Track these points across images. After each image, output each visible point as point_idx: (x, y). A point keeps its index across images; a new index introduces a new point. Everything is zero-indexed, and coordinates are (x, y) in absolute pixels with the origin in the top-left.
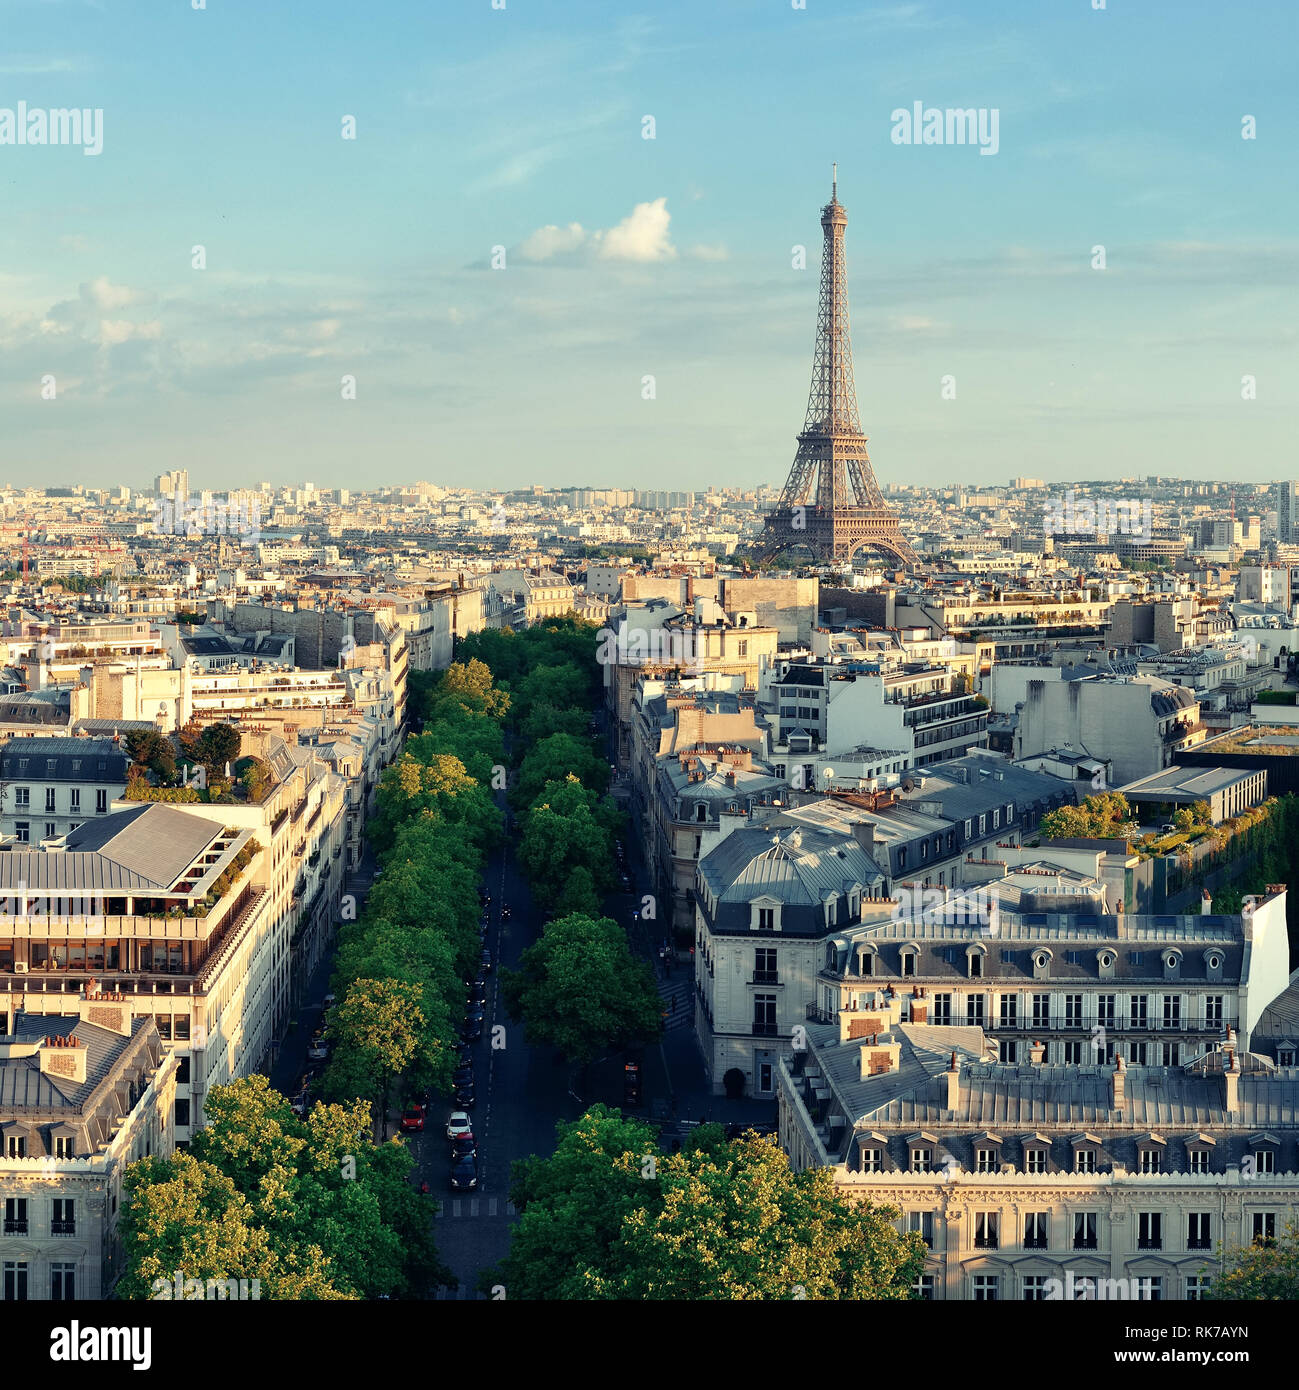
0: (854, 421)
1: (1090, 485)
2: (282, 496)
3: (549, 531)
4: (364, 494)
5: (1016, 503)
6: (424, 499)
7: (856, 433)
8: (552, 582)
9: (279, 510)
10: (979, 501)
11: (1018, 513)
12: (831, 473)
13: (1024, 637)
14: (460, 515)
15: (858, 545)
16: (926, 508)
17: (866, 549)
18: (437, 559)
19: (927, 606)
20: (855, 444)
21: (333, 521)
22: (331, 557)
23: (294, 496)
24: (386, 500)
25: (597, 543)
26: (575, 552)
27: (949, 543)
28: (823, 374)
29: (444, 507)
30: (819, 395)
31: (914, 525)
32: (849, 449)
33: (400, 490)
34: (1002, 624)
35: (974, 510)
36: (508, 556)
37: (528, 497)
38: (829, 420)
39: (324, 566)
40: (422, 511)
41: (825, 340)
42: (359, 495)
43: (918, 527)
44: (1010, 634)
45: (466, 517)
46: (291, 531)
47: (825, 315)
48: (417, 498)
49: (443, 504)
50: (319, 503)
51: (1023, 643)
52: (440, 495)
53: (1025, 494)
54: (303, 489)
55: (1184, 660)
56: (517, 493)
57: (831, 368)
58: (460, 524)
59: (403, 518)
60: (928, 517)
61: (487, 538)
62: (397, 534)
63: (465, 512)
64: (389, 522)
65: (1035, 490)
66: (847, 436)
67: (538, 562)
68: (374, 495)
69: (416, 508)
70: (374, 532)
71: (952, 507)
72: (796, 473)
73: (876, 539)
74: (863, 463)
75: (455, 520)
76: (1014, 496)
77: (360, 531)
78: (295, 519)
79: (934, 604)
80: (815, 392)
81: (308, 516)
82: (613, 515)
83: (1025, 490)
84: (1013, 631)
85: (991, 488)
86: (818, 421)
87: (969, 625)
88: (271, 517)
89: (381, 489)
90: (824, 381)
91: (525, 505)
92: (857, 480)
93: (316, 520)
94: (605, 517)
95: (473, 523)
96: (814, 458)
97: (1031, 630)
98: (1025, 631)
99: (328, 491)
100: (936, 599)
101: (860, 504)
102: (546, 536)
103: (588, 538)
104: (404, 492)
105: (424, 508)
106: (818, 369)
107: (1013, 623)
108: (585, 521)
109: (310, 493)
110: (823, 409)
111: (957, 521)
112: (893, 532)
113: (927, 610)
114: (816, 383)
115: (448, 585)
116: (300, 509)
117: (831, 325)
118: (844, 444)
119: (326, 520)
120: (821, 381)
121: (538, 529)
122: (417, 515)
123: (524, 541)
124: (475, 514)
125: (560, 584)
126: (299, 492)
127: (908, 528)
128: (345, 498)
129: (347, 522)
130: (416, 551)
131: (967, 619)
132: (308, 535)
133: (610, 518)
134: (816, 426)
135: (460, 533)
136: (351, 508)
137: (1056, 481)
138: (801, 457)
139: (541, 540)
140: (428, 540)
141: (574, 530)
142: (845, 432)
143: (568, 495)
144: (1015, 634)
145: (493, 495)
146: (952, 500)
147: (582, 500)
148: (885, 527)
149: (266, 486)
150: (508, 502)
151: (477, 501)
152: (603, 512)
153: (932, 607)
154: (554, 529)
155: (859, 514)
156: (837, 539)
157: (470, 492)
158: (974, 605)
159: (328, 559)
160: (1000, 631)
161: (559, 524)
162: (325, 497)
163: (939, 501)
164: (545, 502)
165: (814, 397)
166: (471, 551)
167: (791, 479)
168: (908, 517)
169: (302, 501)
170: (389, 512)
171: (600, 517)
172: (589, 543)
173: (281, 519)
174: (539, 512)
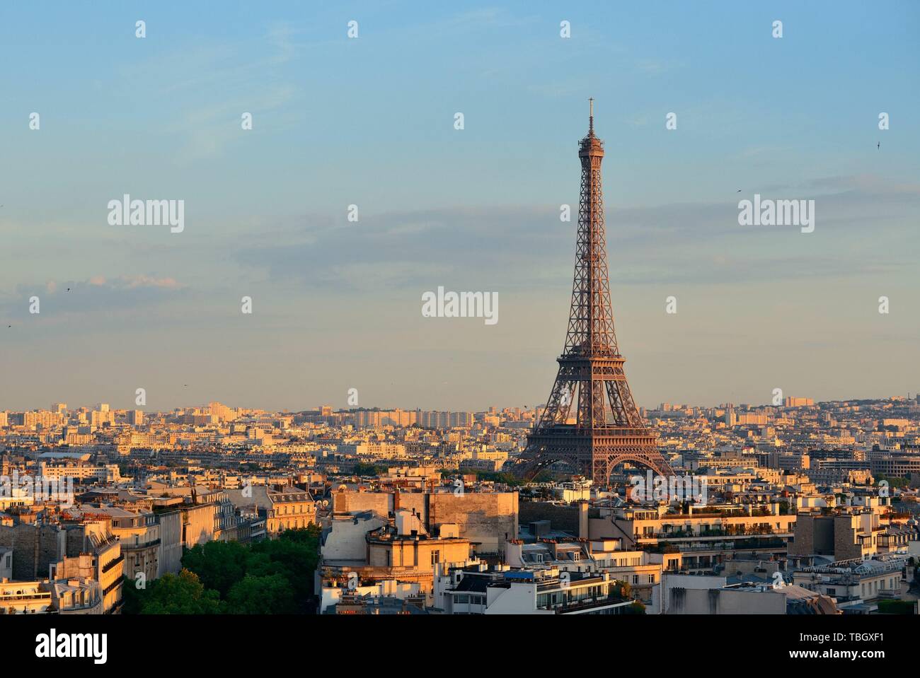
0: (612, 344)
1: (859, 403)
2: (77, 417)
3: (327, 450)
4: (159, 414)
5: (784, 421)
6: (215, 419)
7: (613, 356)
8: (294, 497)
9: (72, 430)
10: (749, 419)
11: (786, 431)
12: (590, 393)
13: (713, 549)
14: (246, 434)
15: (615, 462)
16: (696, 426)
17: (627, 466)
18: (212, 477)
19: (618, 518)
20: (613, 366)
21: (123, 440)
22: (112, 475)
23: (89, 417)
24: (180, 421)
25: (373, 461)
26: (351, 469)
27: (708, 460)
28: (582, 299)
29: (232, 427)
30: (578, 319)
31: (681, 443)
32: (607, 370)
33: (193, 411)
34: (691, 536)
35: (742, 428)
36: (281, 474)
37: (315, 417)
38: (587, 344)
39: (104, 484)
40: (212, 431)
41: (583, 267)
42: (154, 415)
43: (685, 444)
44: (699, 545)
45: (251, 436)
46: (80, 450)
47: (584, 243)
48: (208, 419)
49: (232, 424)
50: (113, 424)
51: (711, 554)
52: (231, 416)
53: (795, 412)
54: (99, 409)
55: (839, 569)
56: (305, 414)
57: (589, 293)
58: (246, 443)
59: (193, 437)
60: (697, 435)
61: (268, 456)
62: (181, 453)
63: (251, 432)
64: (179, 442)
65: (805, 409)
66: (606, 358)
67: (309, 479)
68: (169, 416)
69: (206, 428)
70: (161, 450)
71: (722, 425)
72: (556, 394)
73: (633, 456)
74: (622, 383)
75: (239, 440)
76: (784, 414)
77: (149, 450)
78: (87, 439)
79: (624, 516)
80: (574, 317)
81: (99, 436)
82: (395, 434)
83: (796, 409)
84: (702, 542)
85: (762, 408)
86: (578, 344)
87: (658, 536)
88: (63, 437)
89: (177, 410)
90: (583, 305)
91: (312, 425)
92: (615, 400)
93: (106, 439)
94: (387, 436)
95: (259, 442)
96: (574, 379)
97: (719, 541)
98: (714, 542)
99: (123, 412)
100: (626, 512)
101: (619, 424)
102: (325, 454)
103: (364, 456)
104: (197, 413)
105: (213, 428)
106: (577, 294)
107: (701, 535)
108: (367, 440)
109: (105, 413)
110: (582, 333)
111: (723, 438)
112: (649, 450)
113: (618, 522)
114: (575, 308)
115: (180, 500)
116: (94, 429)
117: (589, 253)
118: (602, 366)
119: (116, 440)
120: (580, 306)
121: (317, 448)
122: (206, 435)
123: (303, 459)
124: (260, 434)
125: (303, 499)
126: (94, 412)
127: (674, 446)
128: (139, 419)
129: (138, 441)
130: (195, 469)
131: (655, 531)
132: (97, 454)
133: (391, 437)
134: (575, 348)
135: (243, 451)
136: (143, 429)
137: (825, 400)
138: (561, 379)
139: (319, 459)
140: (211, 458)
141: (352, 448)
142: (603, 354)
143: (354, 417)
144: (703, 545)
145: (283, 415)
146: (722, 419)
147: (366, 421)
148: (643, 445)
149: (61, 406)
150: (297, 422)
151: (266, 421)
152: (386, 431)
153: (623, 519)
154: (334, 448)
155: (617, 432)
156: (596, 457)
157: (262, 411)
158: (662, 518)
159: (109, 477)
160: (689, 543)
161: (338, 442)
162: (119, 418)
163: (710, 420)
164: (332, 422)
165: (573, 321)
166: (253, 469)
167: (552, 399)
168: (677, 435)
169: (97, 422)
170: (180, 431)
171: (381, 436)
172: (364, 461)
173: (74, 439)
174: (323, 431)
